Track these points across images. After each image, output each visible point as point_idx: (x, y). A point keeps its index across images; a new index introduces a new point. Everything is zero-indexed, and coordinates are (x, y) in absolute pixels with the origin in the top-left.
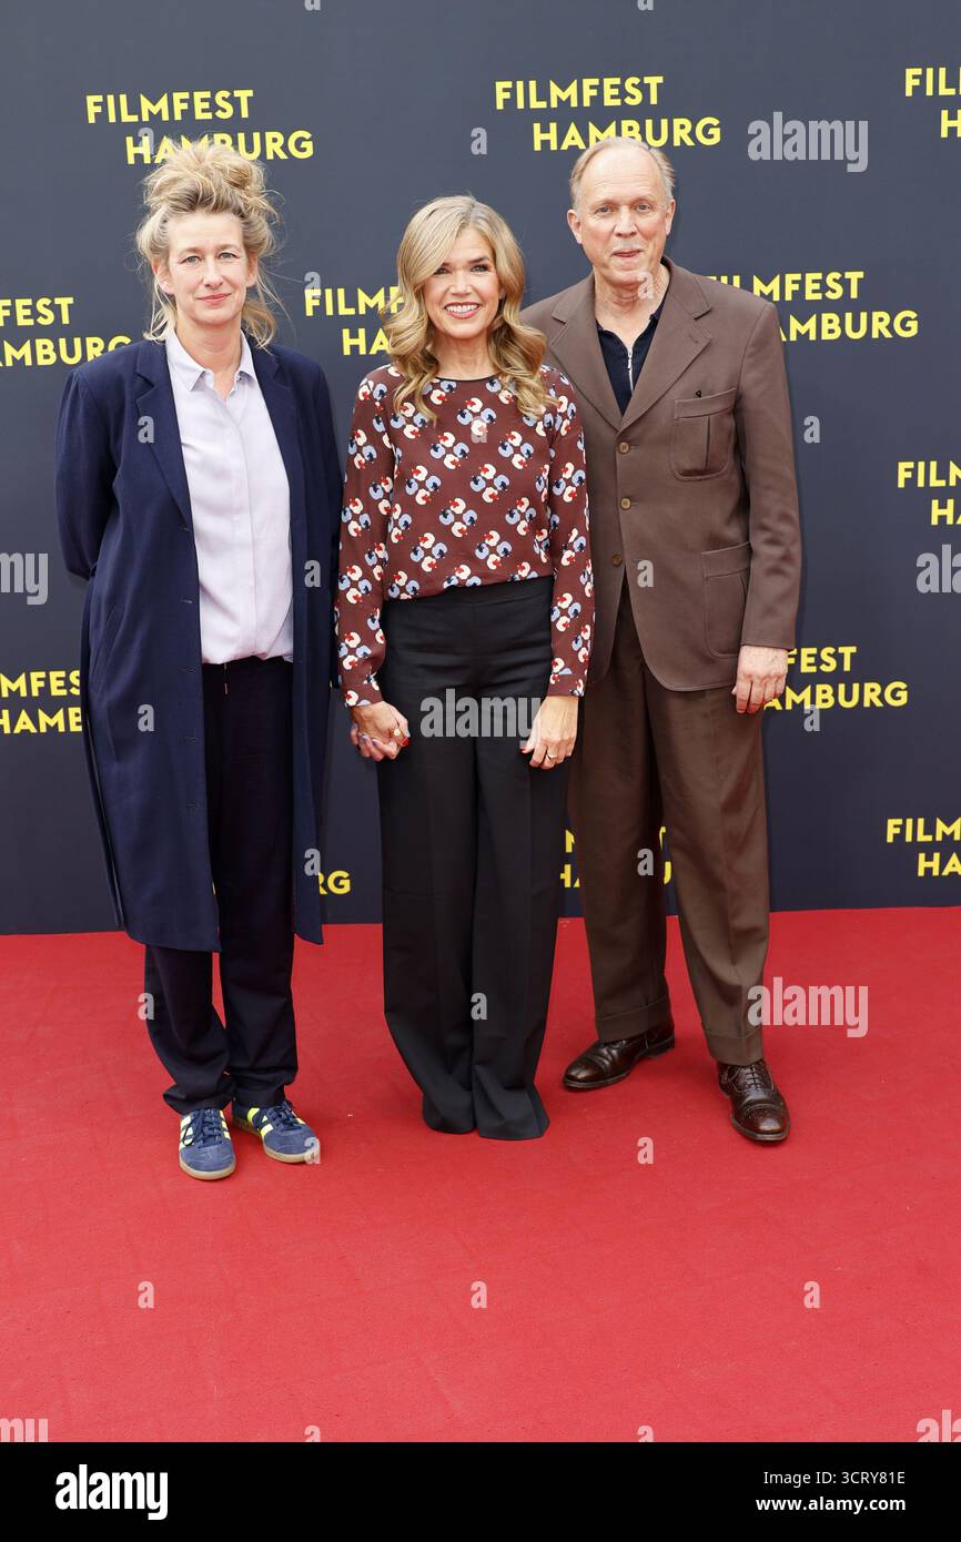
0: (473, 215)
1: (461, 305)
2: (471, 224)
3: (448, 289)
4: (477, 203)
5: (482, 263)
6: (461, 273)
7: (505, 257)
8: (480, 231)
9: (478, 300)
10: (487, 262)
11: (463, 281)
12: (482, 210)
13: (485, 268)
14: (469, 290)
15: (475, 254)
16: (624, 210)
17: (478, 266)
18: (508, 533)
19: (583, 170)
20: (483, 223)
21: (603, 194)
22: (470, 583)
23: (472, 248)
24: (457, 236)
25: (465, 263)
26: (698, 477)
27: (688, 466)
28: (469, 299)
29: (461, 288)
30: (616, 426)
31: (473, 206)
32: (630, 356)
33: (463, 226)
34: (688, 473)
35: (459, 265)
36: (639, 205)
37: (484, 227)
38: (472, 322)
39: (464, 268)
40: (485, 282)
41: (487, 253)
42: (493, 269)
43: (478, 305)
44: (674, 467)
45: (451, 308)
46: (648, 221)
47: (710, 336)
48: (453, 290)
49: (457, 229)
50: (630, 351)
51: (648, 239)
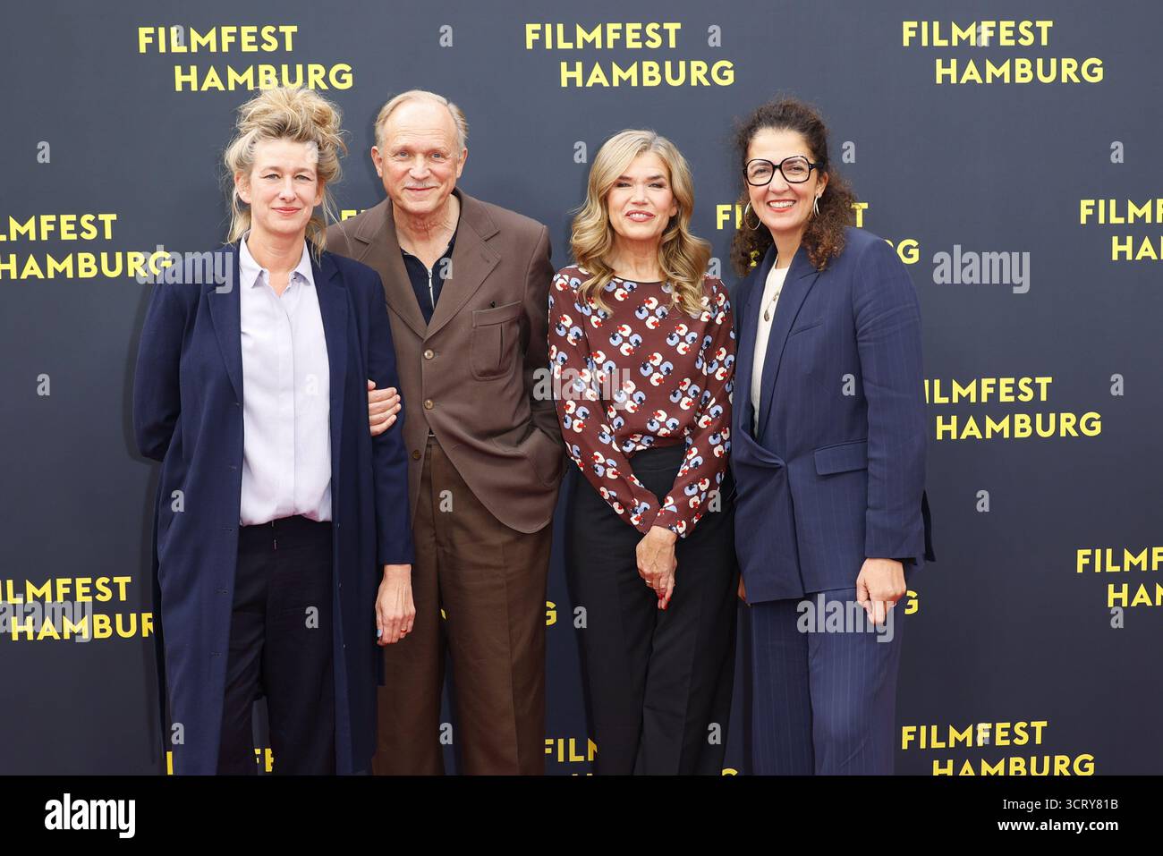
7: (680, 178)
8: (660, 156)
10: (663, 180)
14: (647, 201)
16: (420, 157)
20: (662, 149)
21: (402, 142)
26: (492, 377)
27: (484, 368)
30: (422, 335)
32: (430, 277)
34: (485, 374)
36: (433, 154)
37: (664, 152)
42: (668, 186)
44: (472, 369)
46: (441, 167)
47: (499, 257)
50: (430, 271)
51: (442, 179)
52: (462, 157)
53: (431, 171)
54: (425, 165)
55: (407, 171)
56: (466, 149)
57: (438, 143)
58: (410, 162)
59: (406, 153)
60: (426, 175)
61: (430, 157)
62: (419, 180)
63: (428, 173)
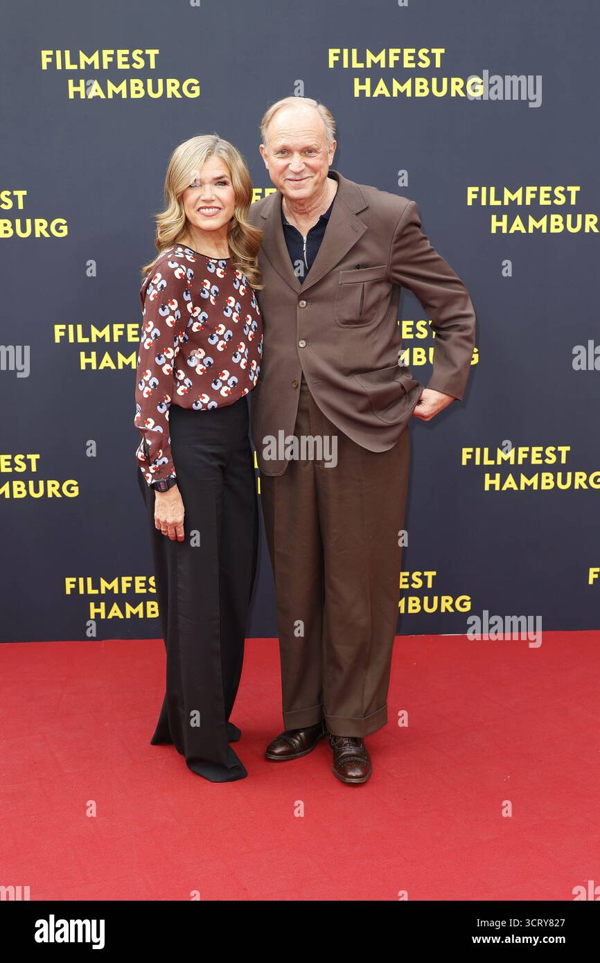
0: (216, 148)
1: (209, 208)
2: (215, 153)
3: (199, 197)
4: (220, 140)
5: (222, 180)
6: (208, 186)
7: (238, 177)
8: (222, 159)
9: (220, 205)
10: (226, 179)
11: (210, 192)
12: (224, 144)
13: (225, 183)
14: (214, 198)
15: (218, 174)
16: (297, 154)
17: (220, 182)
18: (234, 370)
19: (269, 121)
20: (224, 152)
21: (281, 142)
22: (210, 406)
23: (215, 168)
24: (205, 160)
25: (210, 179)
26: (355, 326)
27: (347, 317)
28: (214, 204)
29: (207, 196)
30: (298, 291)
31: (218, 142)
32: (305, 242)
33: (209, 154)
34: (348, 322)
35: (206, 181)
36: (307, 151)
37: (224, 155)
38: (214, 219)
39: (211, 183)
40: (225, 193)
41: (227, 173)
42: (231, 183)
43: (220, 209)
44: (336, 318)
45: (201, 210)
46: (315, 161)
47: (366, 227)
48: (202, 198)
49: (205, 156)
50: (305, 238)
51: (314, 170)
52: (332, 148)
53: (306, 164)
54: (300, 161)
55: (287, 166)
56: (335, 141)
57: (310, 142)
58: (288, 159)
59: (285, 151)
60: (301, 169)
61: (305, 152)
62: (296, 173)
63: (304, 166)
